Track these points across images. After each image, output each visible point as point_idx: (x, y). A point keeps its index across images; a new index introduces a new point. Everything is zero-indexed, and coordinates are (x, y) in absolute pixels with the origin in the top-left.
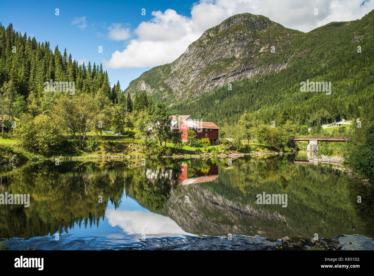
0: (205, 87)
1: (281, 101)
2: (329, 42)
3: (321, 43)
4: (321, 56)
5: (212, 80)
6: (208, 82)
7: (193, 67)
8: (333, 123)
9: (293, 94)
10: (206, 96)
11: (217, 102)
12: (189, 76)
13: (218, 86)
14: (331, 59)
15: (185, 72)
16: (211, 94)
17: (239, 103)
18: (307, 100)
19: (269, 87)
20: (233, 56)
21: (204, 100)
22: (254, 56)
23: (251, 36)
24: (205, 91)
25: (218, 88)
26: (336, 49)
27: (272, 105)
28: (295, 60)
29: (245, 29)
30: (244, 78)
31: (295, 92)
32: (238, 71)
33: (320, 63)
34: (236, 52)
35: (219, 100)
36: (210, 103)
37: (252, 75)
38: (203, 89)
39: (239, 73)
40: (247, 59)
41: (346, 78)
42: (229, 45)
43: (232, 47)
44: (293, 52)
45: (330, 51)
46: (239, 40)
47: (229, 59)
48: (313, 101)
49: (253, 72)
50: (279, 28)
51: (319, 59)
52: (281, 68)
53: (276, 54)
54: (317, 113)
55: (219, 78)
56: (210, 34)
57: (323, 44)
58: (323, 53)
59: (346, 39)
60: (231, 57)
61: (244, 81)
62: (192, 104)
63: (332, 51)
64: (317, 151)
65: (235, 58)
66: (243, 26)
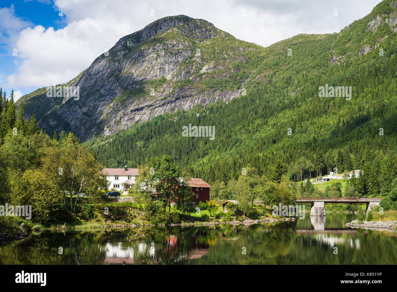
0: (120, 121)
1: (237, 144)
2: (298, 62)
3: (287, 63)
4: (288, 81)
5: (132, 111)
6: (125, 114)
7: (102, 91)
8: (318, 177)
9: (254, 134)
10: (123, 135)
11: (140, 144)
12: (96, 105)
13: (140, 120)
14: (303, 86)
15: (90, 98)
16: (129, 133)
17: (174, 146)
18: (275, 145)
19: (217, 123)
20: (163, 77)
21: (120, 142)
22: (193, 78)
23: (189, 49)
24: (120, 128)
25: (141, 123)
26: (309, 72)
27: (225, 150)
28: (252, 86)
29: (180, 38)
30: (179, 110)
31: (257, 131)
32: (169, 98)
33: (287, 92)
34: (167, 71)
35: (142, 142)
36: (130, 146)
37: (190, 106)
38: (118, 124)
39: (172, 102)
40: (182, 81)
41: (326, 114)
42: (157, 60)
43: (161, 64)
44: (248, 74)
45: (302, 75)
46: (171, 54)
47: (156, 81)
48: (284, 145)
49: (192, 101)
50: (229, 39)
51: (286, 85)
52: (232, 97)
53: (224, 77)
54: (296, 163)
55: (142, 109)
56: (128, 43)
57: (290, 65)
58: (291, 78)
59: (323, 59)
60: (159, 78)
61: (178, 113)
62: (101, 147)
63: (303, 76)
64: (324, 216)
65: (166, 80)
66: (177, 34)
